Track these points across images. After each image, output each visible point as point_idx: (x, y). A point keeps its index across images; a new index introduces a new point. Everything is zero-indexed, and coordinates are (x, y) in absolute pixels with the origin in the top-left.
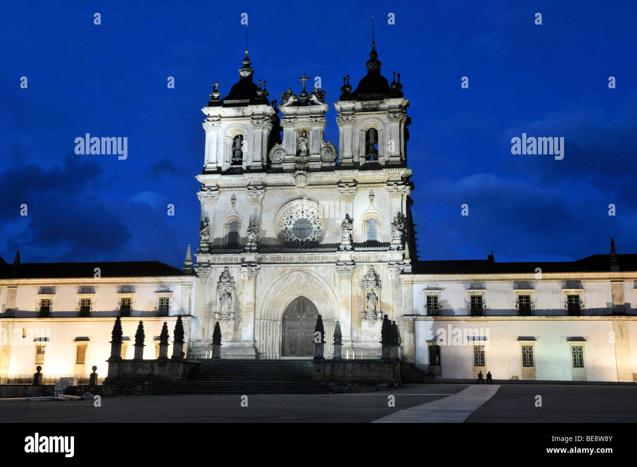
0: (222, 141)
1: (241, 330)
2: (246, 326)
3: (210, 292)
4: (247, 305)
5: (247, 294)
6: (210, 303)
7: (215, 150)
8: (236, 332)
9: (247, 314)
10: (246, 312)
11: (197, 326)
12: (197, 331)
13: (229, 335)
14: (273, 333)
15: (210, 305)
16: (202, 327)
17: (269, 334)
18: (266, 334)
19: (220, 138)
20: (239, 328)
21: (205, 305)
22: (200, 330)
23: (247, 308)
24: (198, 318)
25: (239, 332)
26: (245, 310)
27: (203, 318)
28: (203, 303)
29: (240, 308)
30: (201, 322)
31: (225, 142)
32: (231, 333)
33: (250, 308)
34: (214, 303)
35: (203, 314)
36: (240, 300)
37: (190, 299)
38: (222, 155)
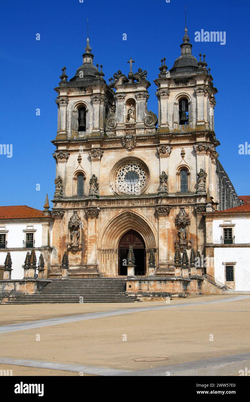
0: (70, 113)
1: (87, 256)
2: (91, 253)
3: (63, 228)
4: (91, 237)
5: (91, 229)
6: (64, 236)
7: (65, 120)
8: (83, 258)
9: (91, 245)
10: (90, 243)
11: (55, 254)
12: (55, 257)
13: (79, 260)
14: (111, 258)
15: (64, 238)
16: (58, 254)
17: (108, 258)
18: (106, 259)
19: (68, 111)
20: (86, 254)
21: (60, 238)
22: (57, 257)
23: (91, 240)
24: (56, 248)
25: (86, 258)
26: (90, 241)
27: (59, 248)
28: (59, 237)
29: (86, 240)
30: (57, 251)
31: (72, 115)
32: (79, 259)
33: (93, 240)
34: (67, 236)
35: (59, 244)
36: (86, 234)
37: (49, 234)
38: (70, 124)
